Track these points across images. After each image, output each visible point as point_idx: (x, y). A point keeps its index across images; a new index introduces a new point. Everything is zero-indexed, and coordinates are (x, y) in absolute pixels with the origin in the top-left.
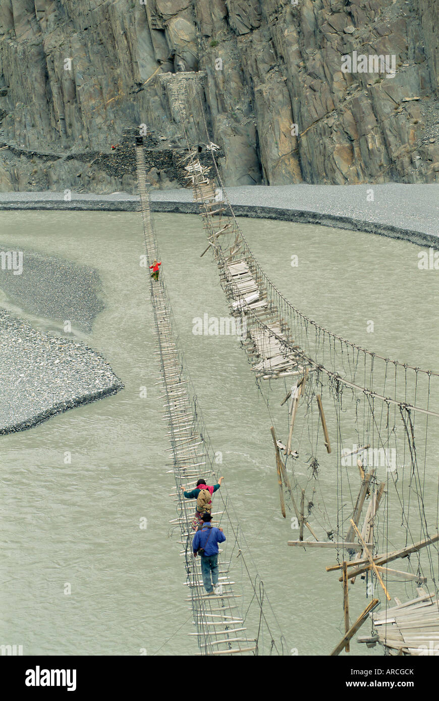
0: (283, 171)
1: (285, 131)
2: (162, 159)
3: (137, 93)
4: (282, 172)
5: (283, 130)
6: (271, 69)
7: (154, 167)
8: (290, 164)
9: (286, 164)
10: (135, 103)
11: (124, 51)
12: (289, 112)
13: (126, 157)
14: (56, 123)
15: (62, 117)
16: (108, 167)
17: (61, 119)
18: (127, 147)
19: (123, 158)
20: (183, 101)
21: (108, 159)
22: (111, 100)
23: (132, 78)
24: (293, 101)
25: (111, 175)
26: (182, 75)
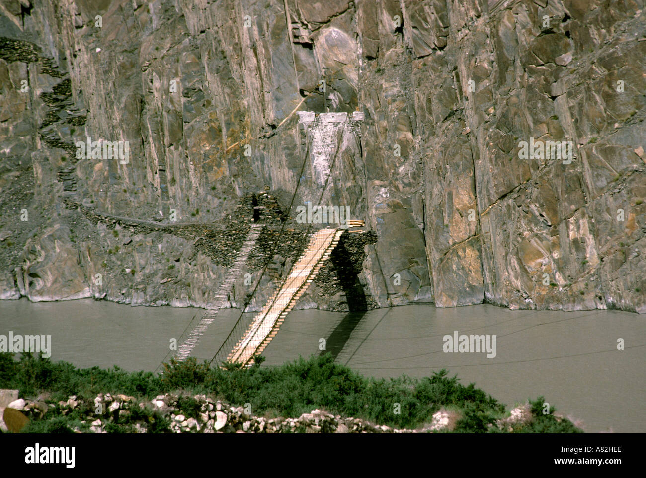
0: (455, 266)
1: (462, 208)
2: (289, 242)
3: (269, 138)
4: (452, 268)
5: (459, 207)
6: (450, 116)
7: (277, 253)
8: (465, 257)
9: (459, 257)
10: (265, 153)
11: (254, 74)
12: (469, 182)
13: (239, 238)
14: (153, 176)
15: (161, 168)
16: (214, 251)
17: (160, 170)
18: (242, 222)
19: (234, 239)
20: (328, 157)
21: (215, 240)
22: (232, 146)
23: (262, 116)
24: (476, 165)
25: (218, 263)
26: (329, 118)
